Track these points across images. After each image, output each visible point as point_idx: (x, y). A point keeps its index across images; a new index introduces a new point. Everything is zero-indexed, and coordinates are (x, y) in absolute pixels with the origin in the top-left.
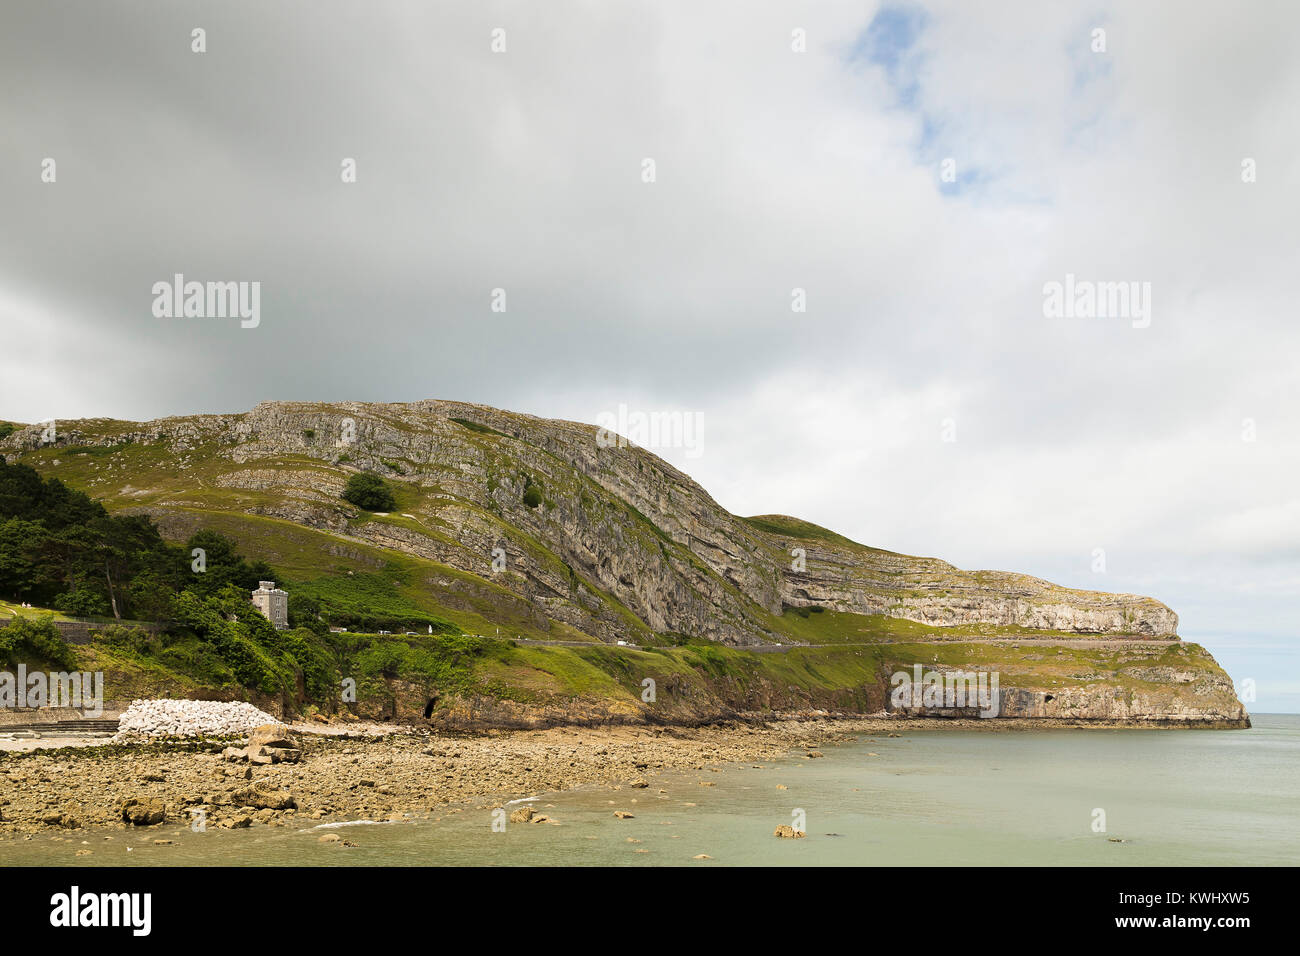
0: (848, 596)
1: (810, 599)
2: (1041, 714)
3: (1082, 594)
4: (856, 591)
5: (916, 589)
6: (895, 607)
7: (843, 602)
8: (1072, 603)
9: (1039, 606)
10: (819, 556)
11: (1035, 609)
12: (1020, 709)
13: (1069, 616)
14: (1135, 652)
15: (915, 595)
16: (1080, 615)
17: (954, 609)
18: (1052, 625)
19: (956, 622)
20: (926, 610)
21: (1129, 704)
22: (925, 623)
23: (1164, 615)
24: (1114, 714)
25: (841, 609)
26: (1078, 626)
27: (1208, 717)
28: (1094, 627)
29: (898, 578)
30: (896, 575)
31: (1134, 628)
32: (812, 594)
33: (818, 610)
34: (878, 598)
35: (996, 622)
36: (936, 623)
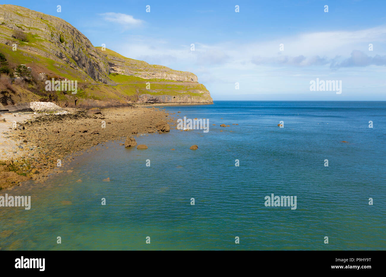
0: (124, 70)
1: (115, 71)
2: (173, 102)
3: (178, 72)
4: (126, 69)
5: (140, 69)
6: (136, 74)
7: (123, 72)
8: (176, 74)
9: (169, 74)
10: (116, 59)
11: (168, 75)
12: (168, 100)
13: (175, 77)
14: (191, 86)
15: (140, 71)
16: (178, 77)
17: (150, 75)
18: (172, 79)
19: (150, 78)
20: (143, 75)
21: (191, 99)
22: (143, 78)
23: (195, 77)
24: (188, 101)
25: (123, 74)
26: (178, 79)
27: (207, 102)
28: (181, 80)
29: (136, 66)
30: (135, 65)
31: (190, 80)
32: (115, 70)
33: (117, 74)
34: (132, 71)
35: (160, 78)
36: (146, 78)
